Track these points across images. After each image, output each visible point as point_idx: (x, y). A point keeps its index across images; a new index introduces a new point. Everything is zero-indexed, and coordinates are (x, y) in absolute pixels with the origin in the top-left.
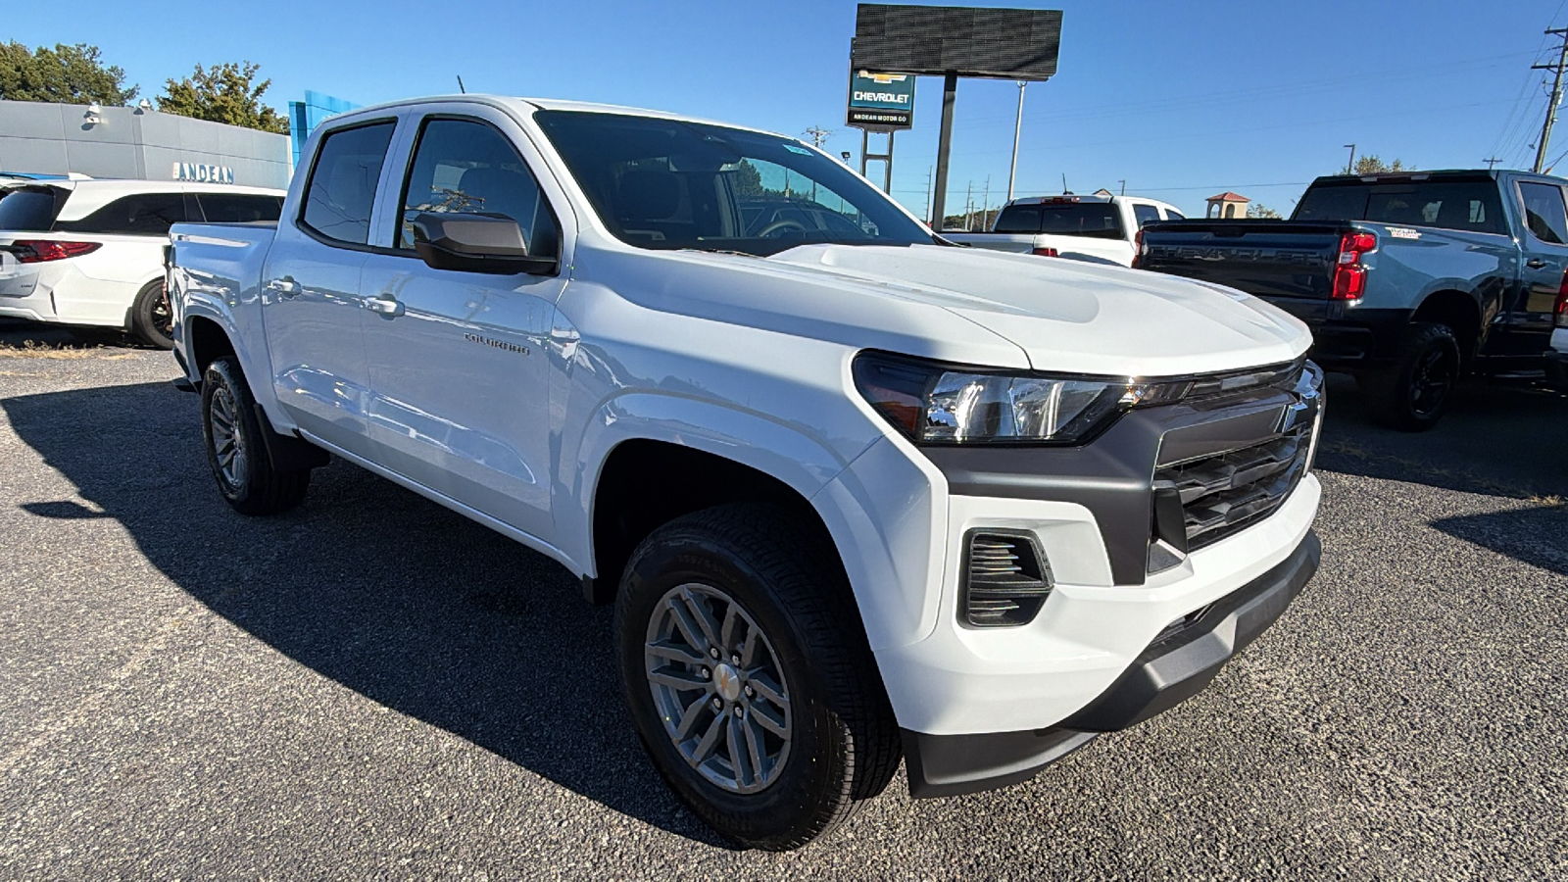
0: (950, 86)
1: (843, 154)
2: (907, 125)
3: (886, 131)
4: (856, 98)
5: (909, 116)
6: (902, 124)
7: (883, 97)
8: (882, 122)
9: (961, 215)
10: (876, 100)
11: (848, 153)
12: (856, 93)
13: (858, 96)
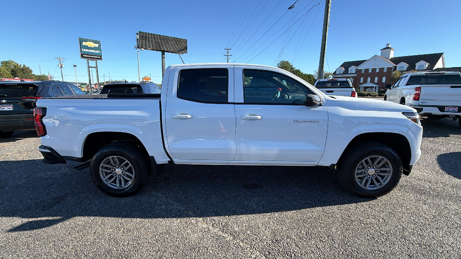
0: (163, 54)
1: (74, 66)
2: (101, 59)
3: (94, 60)
4: (83, 50)
5: (101, 57)
6: (99, 59)
7: (91, 51)
8: (92, 58)
9: (102, 82)
10: (89, 51)
11: (76, 66)
12: (83, 49)
13: (84, 50)
